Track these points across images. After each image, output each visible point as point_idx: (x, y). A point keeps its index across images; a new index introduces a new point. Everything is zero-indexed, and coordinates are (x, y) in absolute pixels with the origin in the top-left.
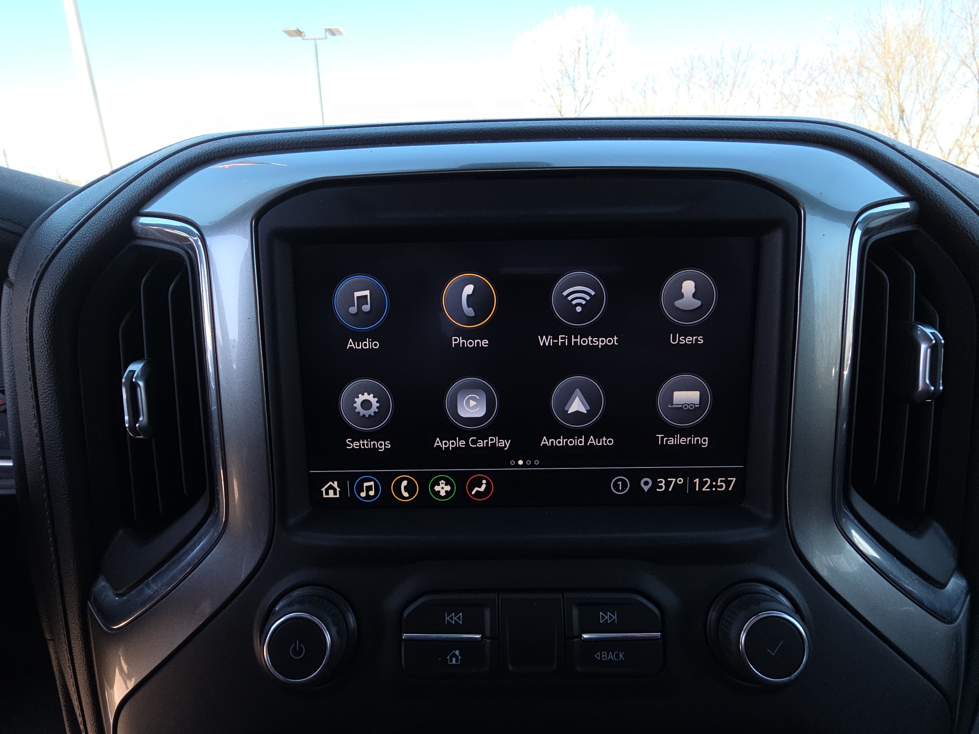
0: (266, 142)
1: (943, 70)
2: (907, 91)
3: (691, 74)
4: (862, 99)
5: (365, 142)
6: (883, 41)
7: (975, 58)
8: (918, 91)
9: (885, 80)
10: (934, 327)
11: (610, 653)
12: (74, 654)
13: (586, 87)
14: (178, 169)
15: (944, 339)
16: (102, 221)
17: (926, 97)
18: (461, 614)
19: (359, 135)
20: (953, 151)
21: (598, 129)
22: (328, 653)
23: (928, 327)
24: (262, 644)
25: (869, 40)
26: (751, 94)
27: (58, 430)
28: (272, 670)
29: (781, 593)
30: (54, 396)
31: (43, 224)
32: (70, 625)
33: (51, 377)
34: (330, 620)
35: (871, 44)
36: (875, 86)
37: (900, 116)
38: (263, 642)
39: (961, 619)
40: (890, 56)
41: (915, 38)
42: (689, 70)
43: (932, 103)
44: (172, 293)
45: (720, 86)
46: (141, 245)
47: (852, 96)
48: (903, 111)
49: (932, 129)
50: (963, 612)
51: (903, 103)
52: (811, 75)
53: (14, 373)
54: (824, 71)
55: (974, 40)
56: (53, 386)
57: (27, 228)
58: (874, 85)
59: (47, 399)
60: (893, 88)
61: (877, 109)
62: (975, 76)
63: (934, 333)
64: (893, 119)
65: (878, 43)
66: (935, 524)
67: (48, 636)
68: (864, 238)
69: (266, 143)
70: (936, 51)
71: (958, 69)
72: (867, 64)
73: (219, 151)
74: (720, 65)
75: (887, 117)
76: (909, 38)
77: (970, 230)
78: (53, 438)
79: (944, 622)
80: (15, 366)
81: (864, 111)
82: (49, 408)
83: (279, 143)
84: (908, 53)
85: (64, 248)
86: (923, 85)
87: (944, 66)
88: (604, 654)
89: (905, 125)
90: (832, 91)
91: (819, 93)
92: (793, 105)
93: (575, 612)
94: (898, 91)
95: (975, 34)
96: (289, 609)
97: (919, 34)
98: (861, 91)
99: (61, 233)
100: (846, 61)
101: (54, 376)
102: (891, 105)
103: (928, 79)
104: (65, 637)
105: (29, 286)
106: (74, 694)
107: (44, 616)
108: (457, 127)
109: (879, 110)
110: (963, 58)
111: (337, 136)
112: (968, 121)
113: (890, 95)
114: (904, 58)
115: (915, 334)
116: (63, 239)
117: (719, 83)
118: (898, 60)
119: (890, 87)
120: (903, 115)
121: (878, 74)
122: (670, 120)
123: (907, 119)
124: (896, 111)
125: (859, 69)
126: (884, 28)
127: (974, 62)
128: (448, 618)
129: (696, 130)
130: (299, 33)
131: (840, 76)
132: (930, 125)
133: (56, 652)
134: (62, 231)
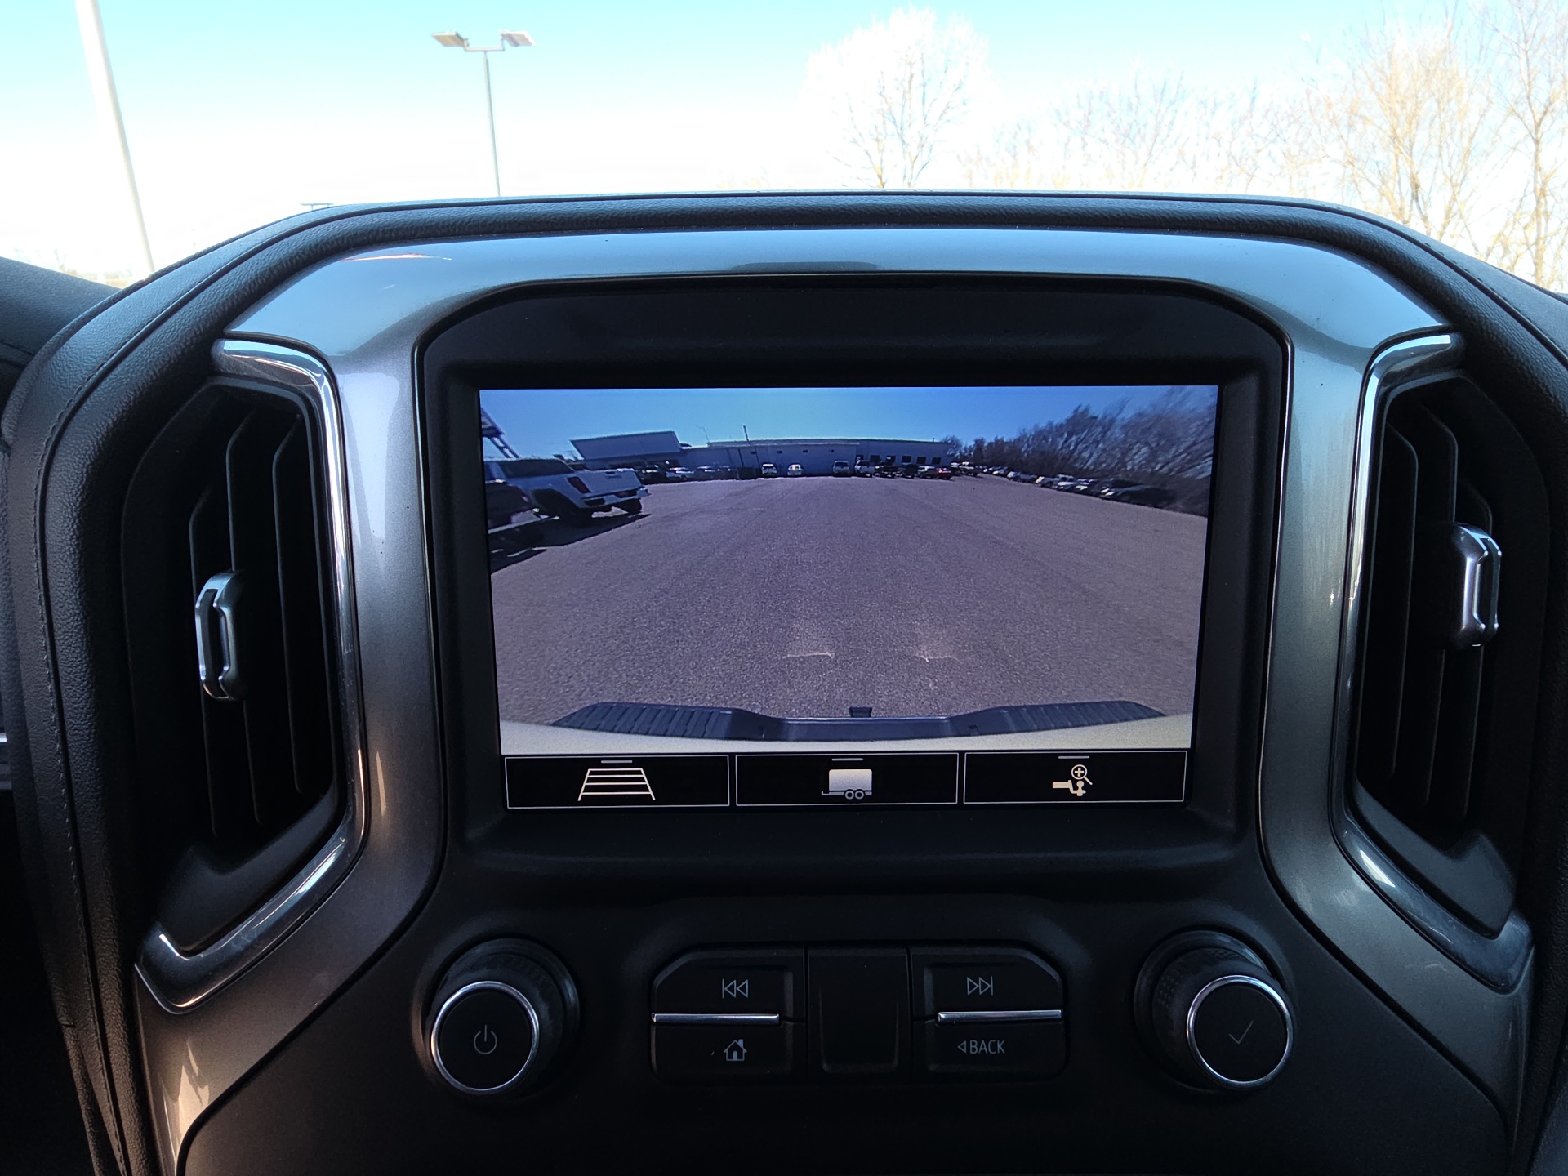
0: (433, 221)
1: (1479, 123)
2: (1424, 155)
3: (1088, 121)
4: (1354, 166)
5: (595, 225)
6: (1388, 76)
7: (1530, 105)
8: (1440, 155)
9: (1390, 137)
10: (1485, 530)
11: (983, 1042)
12: (110, 1049)
13: (921, 138)
14: (289, 262)
15: (1501, 550)
16: (163, 347)
17: (1453, 165)
18: (747, 982)
19: (585, 213)
20: (1494, 250)
21: (967, 210)
22: (534, 1045)
23: (1477, 532)
24: (428, 1031)
25: (1366, 73)
26: (1181, 154)
27: (87, 685)
28: (445, 1073)
29: (1248, 945)
30: (80, 630)
31: (61, 349)
32: (103, 1003)
33: (76, 599)
34: (537, 993)
35: (1369, 79)
36: (1374, 147)
37: (1413, 195)
38: (429, 1028)
39: (1522, 986)
40: (1399, 99)
41: (1438, 72)
42: (1085, 115)
43: (1462, 175)
44: (278, 463)
45: (1133, 142)
46: (227, 387)
47: (1340, 162)
48: (1416, 187)
49: (1461, 216)
50: (1523, 976)
51: (1417, 173)
52: (1275, 127)
53: (11, 593)
54: (1296, 121)
55: (1529, 76)
56: (79, 614)
57: (33, 355)
58: (1373, 144)
59: (70, 634)
60: (1403, 151)
61: (1377, 182)
62: (1530, 133)
63: (1487, 539)
64: (1402, 199)
65: (1381, 79)
66: (1483, 838)
67: (63, 1020)
68: (1384, 389)
69: (433, 224)
70: (1471, 93)
71: (1504, 122)
72: (1363, 111)
73: (356, 235)
74: (1134, 108)
75: (1392, 195)
76: (1428, 71)
77: (1542, 379)
78: (79, 698)
79: (1496, 991)
80: (13, 580)
81: (1357, 185)
82: (73, 649)
83: (454, 224)
84: (1427, 94)
85: (99, 389)
86: (1448, 148)
87: (1482, 116)
88: (974, 1044)
89: (1419, 208)
90: (1307, 153)
91: (1287, 155)
92: (1248, 174)
93: (928, 978)
94: (1411, 155)
95: (1531, 67)
96: (474, 975)
97: (1444, 64)
98: (1352, 153)
99: (93, 365)
100: (1329, 106)
101: (80, 598)
102: (1399, 176)
103: (1456, 136)
104: (95, 1022)
105: (40, 450)
106: (109, 1113)
107: (57, 987)
108: (742, 203)
109: (1381, 184)
110: (1512, 104)
111: (549, 214)
112: (1517, 203)
113: (1397, 160)
114: (1420, 102)
115: (1457, 542)
116: (97, 373)
117: (1131, 137)
118: (1409, 105)
119: (1398, 148)
120: (1417, 192)
121: (1380, 128)
122: (1080, 199)
123: (1423, 199)
124: (1407, 187)
125: (1350, 117)
126: (1390, 56)
127: (1529, 110)
128: (726, 989)
129: (1121, 215)
130: (458, 40)
131: (1320, 130)
132: (1459, 210)
133: (78, 1045)
134: (94, 360)
